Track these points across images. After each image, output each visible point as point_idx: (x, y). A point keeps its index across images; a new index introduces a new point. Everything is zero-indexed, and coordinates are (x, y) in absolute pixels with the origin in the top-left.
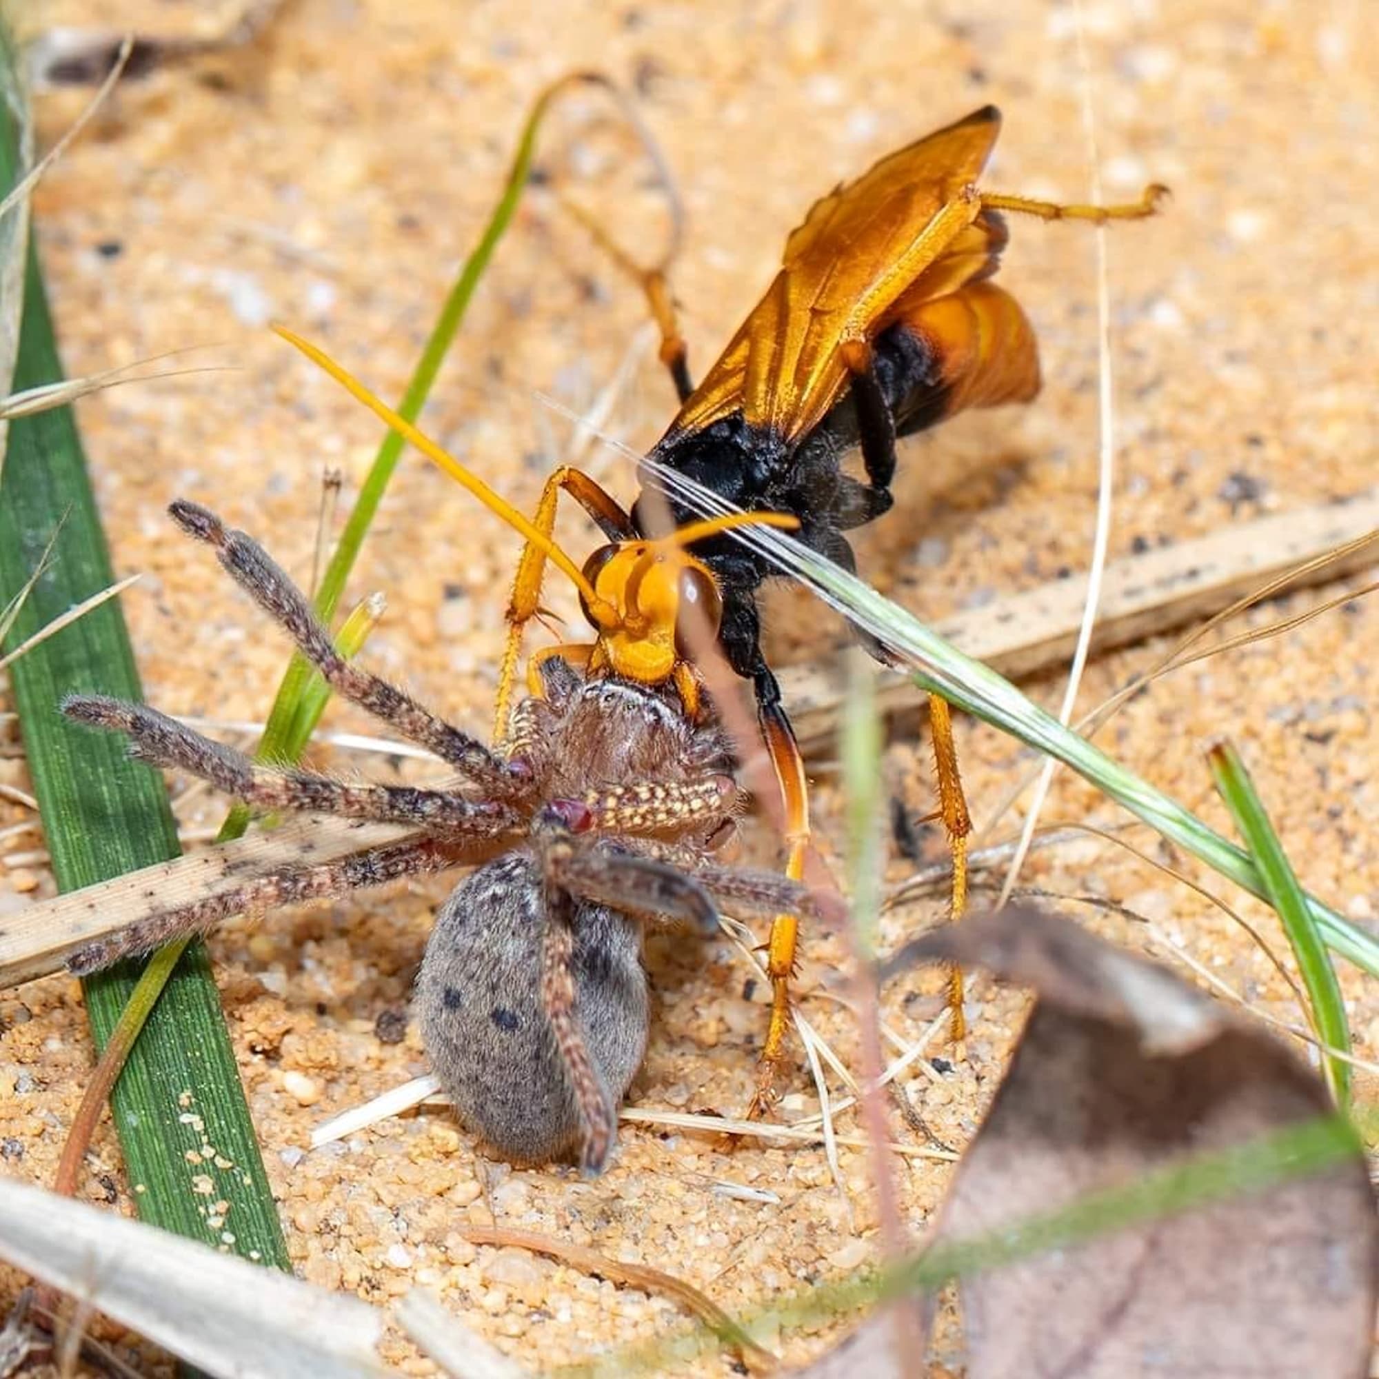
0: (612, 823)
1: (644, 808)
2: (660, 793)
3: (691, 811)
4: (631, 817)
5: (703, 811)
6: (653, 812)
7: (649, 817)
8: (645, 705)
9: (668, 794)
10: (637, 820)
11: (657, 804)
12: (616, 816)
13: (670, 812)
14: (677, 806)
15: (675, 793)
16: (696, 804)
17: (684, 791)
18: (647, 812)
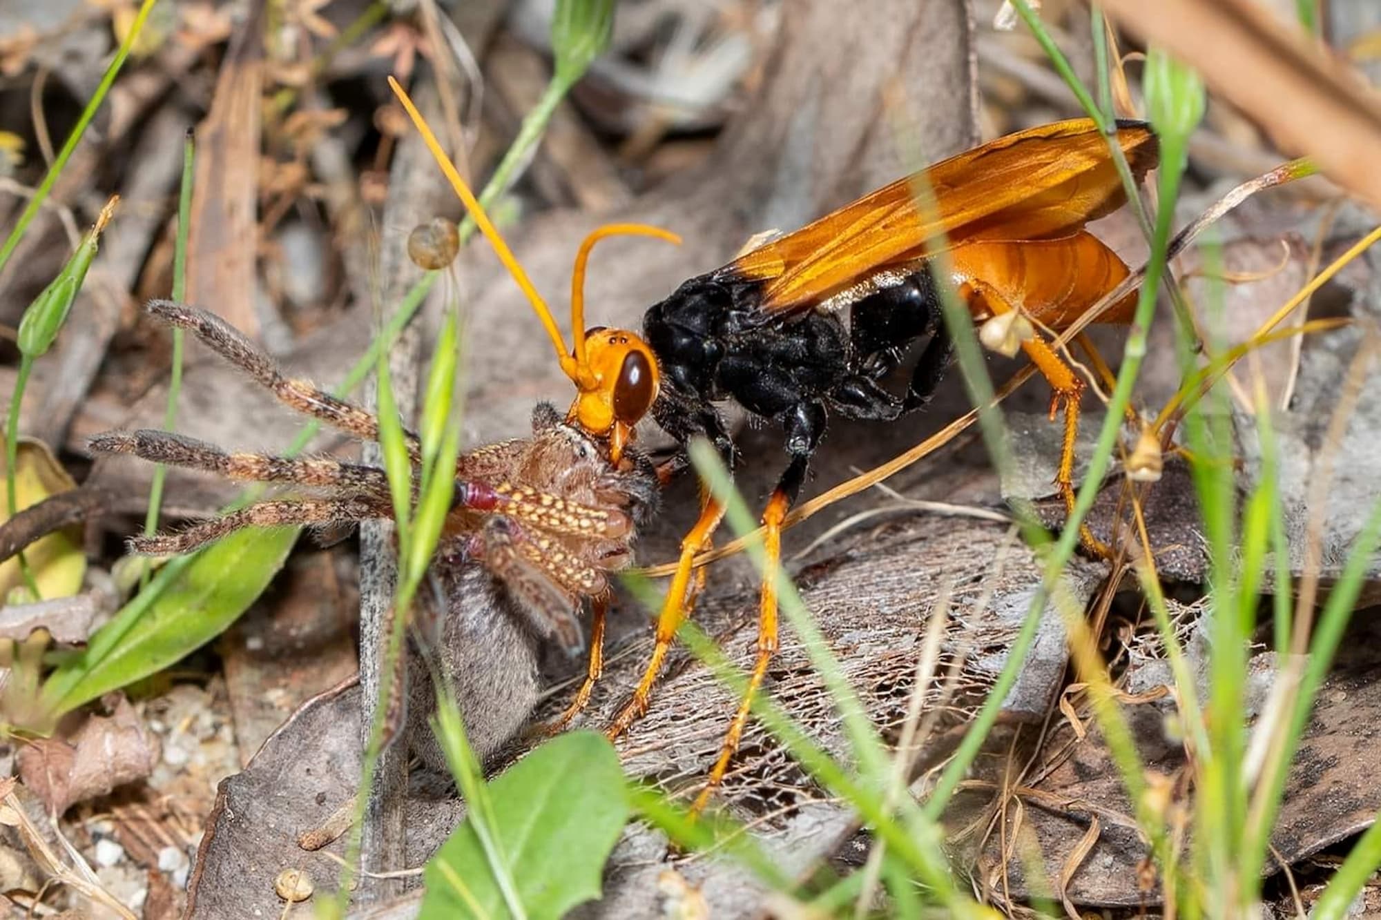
0: (513, 512)
1: (541, 511)
2: (560, 505)
3: (580, 527)
4: (530, 513)
5: (590, 530)
6: (550, 517)
7: (545, 518)
8: (579, 443)
9: (565, 508)
10: (534, 517)
11: (553, 512)
12: (518, 507)
13: (561, 521)
14: (569, 519)
15: (571, 509)
16: (585, 523)
17: (580, 510)
18: (544, 514)
